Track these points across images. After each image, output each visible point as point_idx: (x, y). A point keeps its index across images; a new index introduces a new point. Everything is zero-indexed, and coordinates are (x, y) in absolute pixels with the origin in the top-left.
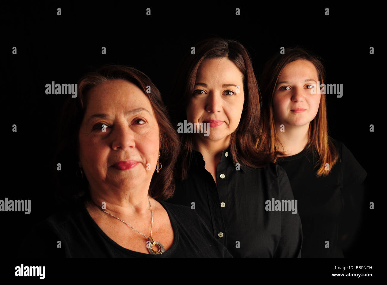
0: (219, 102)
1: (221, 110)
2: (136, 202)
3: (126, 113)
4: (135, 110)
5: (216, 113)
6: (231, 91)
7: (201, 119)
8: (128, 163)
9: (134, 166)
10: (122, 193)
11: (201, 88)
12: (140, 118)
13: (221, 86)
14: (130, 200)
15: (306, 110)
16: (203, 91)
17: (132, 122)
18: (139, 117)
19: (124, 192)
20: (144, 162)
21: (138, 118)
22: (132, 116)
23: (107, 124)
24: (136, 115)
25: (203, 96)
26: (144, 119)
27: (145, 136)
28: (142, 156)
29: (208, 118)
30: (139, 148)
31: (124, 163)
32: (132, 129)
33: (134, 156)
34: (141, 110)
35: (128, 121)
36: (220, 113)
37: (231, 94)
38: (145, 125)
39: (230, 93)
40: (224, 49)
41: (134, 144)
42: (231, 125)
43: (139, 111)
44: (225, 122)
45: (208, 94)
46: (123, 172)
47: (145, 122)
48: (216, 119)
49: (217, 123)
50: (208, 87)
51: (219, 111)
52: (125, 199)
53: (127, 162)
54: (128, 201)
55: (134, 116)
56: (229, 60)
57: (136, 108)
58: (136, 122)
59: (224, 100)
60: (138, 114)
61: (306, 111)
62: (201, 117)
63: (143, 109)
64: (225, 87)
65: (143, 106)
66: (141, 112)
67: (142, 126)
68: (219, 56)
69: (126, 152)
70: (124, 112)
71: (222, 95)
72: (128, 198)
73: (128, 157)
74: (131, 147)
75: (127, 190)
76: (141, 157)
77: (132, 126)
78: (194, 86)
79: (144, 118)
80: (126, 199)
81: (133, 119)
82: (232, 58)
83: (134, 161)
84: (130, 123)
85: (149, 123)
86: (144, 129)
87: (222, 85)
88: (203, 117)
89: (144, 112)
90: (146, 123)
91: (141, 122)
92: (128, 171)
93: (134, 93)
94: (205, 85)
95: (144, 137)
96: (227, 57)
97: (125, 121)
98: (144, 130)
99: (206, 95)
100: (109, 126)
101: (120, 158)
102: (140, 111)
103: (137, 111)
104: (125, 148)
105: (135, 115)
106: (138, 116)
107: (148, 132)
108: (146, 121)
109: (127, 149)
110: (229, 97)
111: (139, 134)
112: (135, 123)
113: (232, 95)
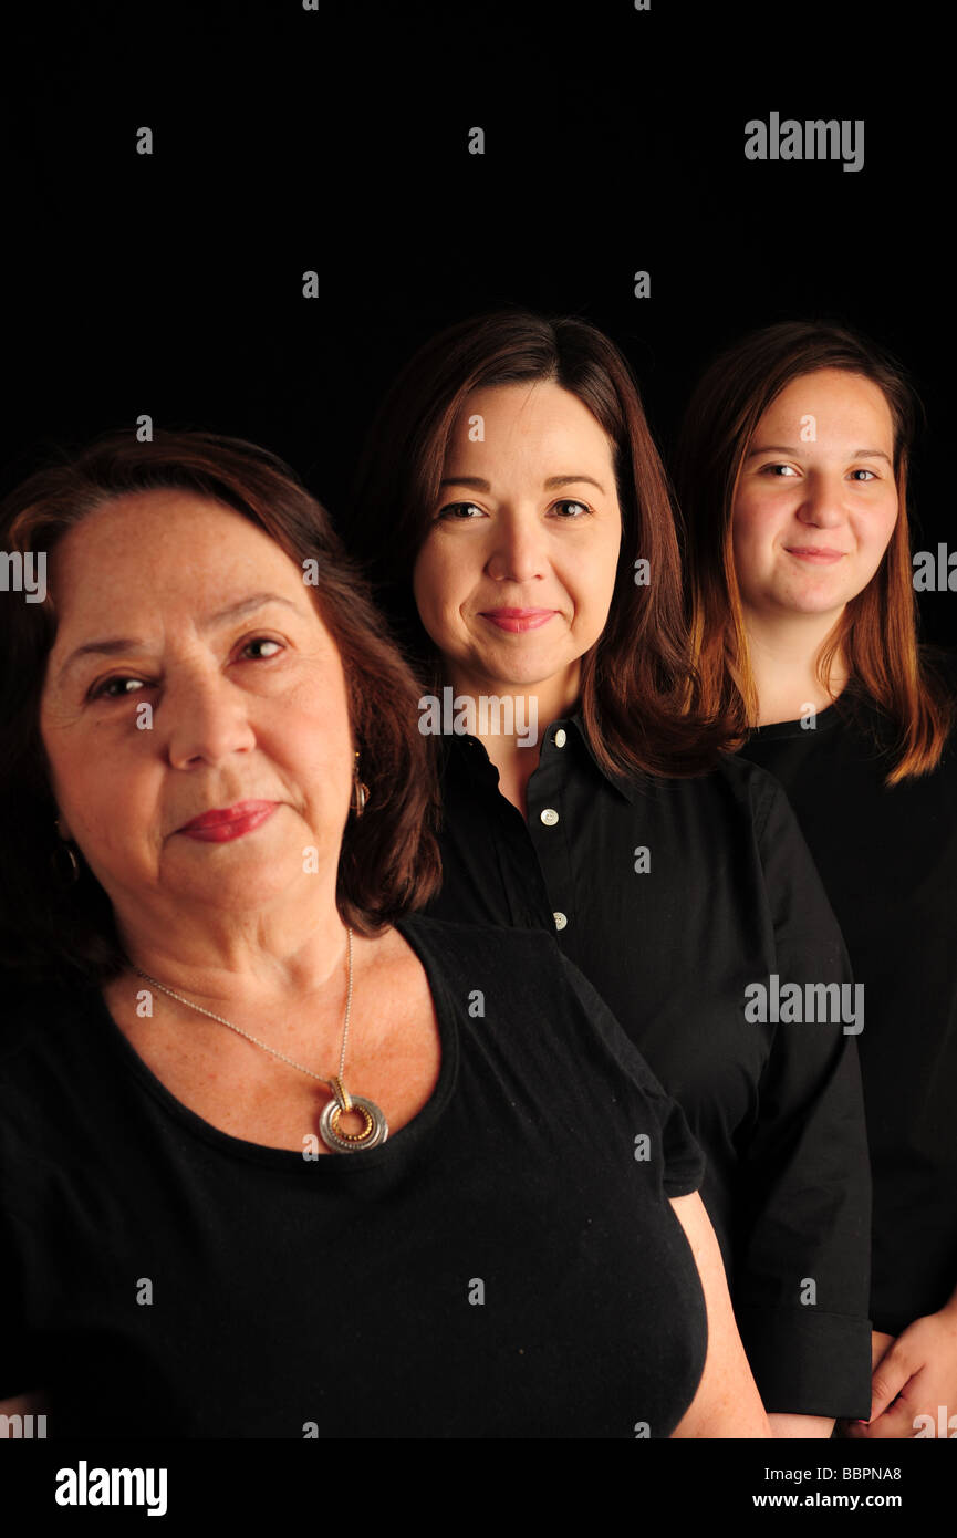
0: (536, 545)
1: (547, 571)
2: (287, 943)
3: (206, 621)
4: (237, 608)
5: (529, 582)
6: (574, 503)
7: (468, 606)
8: (237, 814)
9: (262, 821)
10: (228, 920)
11: (463, 495)
12: (260, 634)
13: (542, 488)
14: (263, 941)
15: (846, 554)
16: (472, 506)
17: (231, 652)
18: (257, 630)
19: (236, 918)
20: (295, 798)
21: (253, 636)
22: (228, 631)
23: (138, 676)
24: (245, 626)
25: (476, 523)
26: (276, 637)
27: (290, 703)
28: (287, 778)
29: (497, 601)
30: (269, 748)
31: (224, 815)
32: (236, 681)
33: (258, 783)
34: (261, 604)
35: (215, 651)
36: (542, 582)
37: (578, 510)
38: (283, 656)
39: (571, 510)
40: (542, 350)
41: (249, 740)
42: (580, 623)
43: (251, 609)
44: (560, 612)
45: (493, 516)
46: (222, 851)
47: (284, 644)
48: (528, 606)
49: (530, 616)
50: (493, 490)
51: (538, 577)
52: (242, 939)
53: (235, 811)
54: (256, 947)
55: (236, 632)
56: (564, 391)
57: (239, 598)
58: (249, 651)
59: (554, 534)
60: (252, 620)
61: (845, 557)
62: (468, 598)
63: (268, 598)
64: (556, 488)
65: (265, 587)
66: (261, 610)
67: (274, 662)
68: (525, 376)
69: (225, 776)
70: (194, 619)
71: (546, 516)
72: (253, 934)
73: (231, 792)
74: (242, 750)
75: (246, 909)
76: (284, 783)
77: (232, 670)
78: (437, 489)
79: (275, 631)
80: (247, 940)
81: (232, 642)
82: (572, 380)
83: (259, 801)
84: (224, 656)
85: (299, 646)
86: (278, 676)
87: (543, 482)
88: (476, 600)
89: (273, 606)
90: (289, 647)
91: (268, 649)
92: (240, 841)
93: (223, 537)
94: (480, 484)
95: (285, 703)
96: (553, 380)
97: (204, 653)
98: (280, 678)
99: (487, 521)
100: (146, 679)
101: (204, 797)
102: (256, 608)
103: (245, 611)
104: (215, 757)
105: (240, 624)
106: (252, 629)
107: (301, 684)
108: (284, 640)
109: (227, 759)
110: (569, 522)
111: (266, 697)
112: (244, 655)
113: (580, 515)
